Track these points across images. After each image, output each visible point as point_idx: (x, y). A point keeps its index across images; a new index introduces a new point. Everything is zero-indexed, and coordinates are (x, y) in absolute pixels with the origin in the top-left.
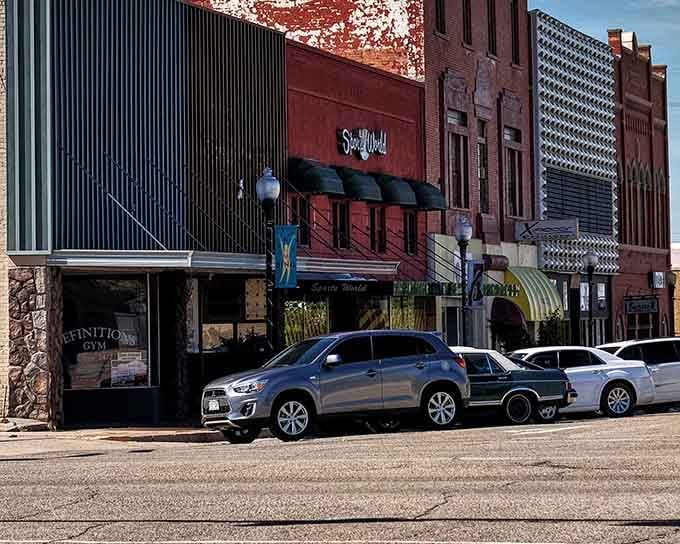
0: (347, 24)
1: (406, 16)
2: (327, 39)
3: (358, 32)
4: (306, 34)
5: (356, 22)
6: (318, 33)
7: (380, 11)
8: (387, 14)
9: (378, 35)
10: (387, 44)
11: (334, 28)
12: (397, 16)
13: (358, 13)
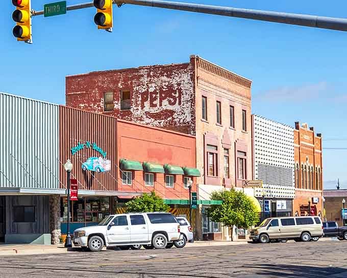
0: (173, 118)
1: (190, 115)
2: (166, 122)
3: (176, 120)
4: (160, 121)
5: (175, 117)
6: (163, 121)
7: (182, 113)
8: (184, 114)
9: (182, 121)
10: (185, 124)
11: (169, 119)
12: (188, 115)
13: (176, 114)
